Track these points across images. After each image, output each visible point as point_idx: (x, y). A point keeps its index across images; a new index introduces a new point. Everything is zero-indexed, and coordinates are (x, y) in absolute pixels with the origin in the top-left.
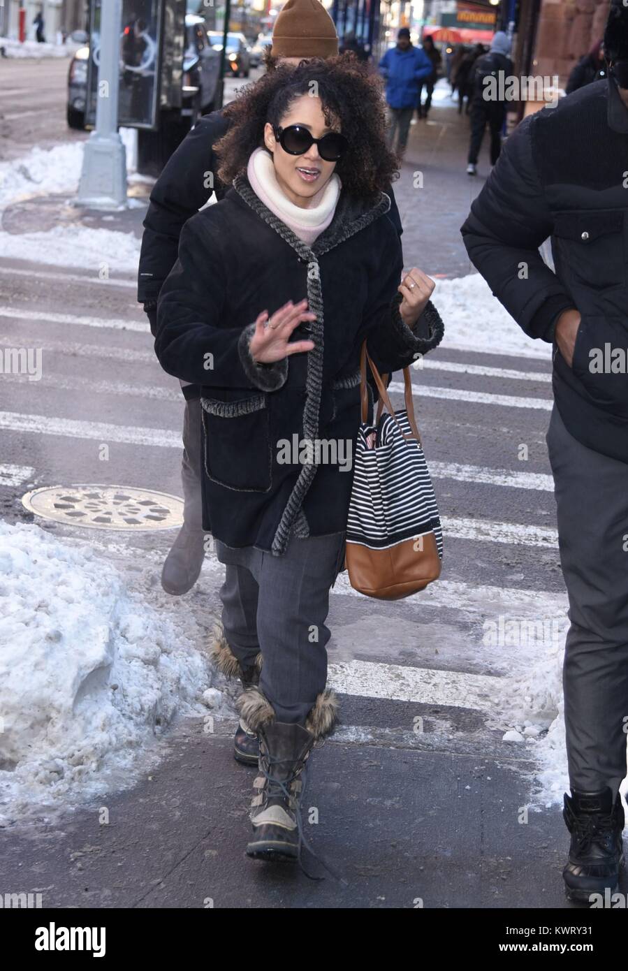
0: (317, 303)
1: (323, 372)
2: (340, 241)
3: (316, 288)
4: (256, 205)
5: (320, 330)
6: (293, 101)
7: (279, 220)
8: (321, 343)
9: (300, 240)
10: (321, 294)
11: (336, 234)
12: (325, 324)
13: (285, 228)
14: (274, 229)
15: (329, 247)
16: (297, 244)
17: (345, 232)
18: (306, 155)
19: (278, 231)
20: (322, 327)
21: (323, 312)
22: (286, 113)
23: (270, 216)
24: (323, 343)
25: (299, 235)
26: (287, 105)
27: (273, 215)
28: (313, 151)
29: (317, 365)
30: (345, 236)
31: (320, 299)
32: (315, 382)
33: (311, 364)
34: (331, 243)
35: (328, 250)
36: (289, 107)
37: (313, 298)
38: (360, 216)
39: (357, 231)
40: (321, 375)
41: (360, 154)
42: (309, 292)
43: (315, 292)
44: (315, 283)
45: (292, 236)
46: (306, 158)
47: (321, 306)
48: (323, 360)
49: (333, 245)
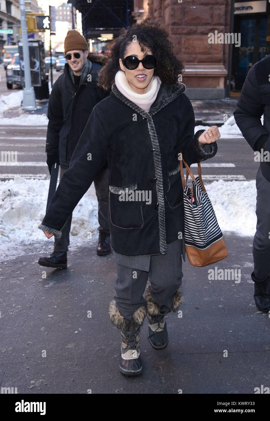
0: (155, 136)
1: (162, 168)
2: (161, 108)
3: (153, 130)
4: (120, 96)
5: (158, 149)
6: (128, 46)
7: (131, 102)
8: (159, 155)
9: (141, 109)
10: (156, 132)
11: (159, 104)
12: (160, 146)
13: (134, 105)
14: (129, 106)
15: (157, 111)
16: (140, 111)
17: (164, 103)
18: (138, 69)
19: (131, 106)
20: (159, 147)
21: (158, 140)
22: (126, 52)
23: (127, 100)
24: (160, 155)
25: (141, 107)
26: (126, 48)
27: (128, 100)
28: (141, 66)
29: (159, 165)
30: (164, 105)
31: (155, 135)
32: (159, 173)
33: (156, 165)
34: (157, 109)
35: (156, 112)
36: (126, 49)
37: (152, 135)
38: (171, 95)
39: (169, 102)
40: (161, 169)
41: (165, 63)
42: (150, 132)
43: (152, 131)
44: (152, 127)
45: (138, 107)
46: (138, 70)
47: (157, 138)
48: (161, 162)
49: (158, 109)
